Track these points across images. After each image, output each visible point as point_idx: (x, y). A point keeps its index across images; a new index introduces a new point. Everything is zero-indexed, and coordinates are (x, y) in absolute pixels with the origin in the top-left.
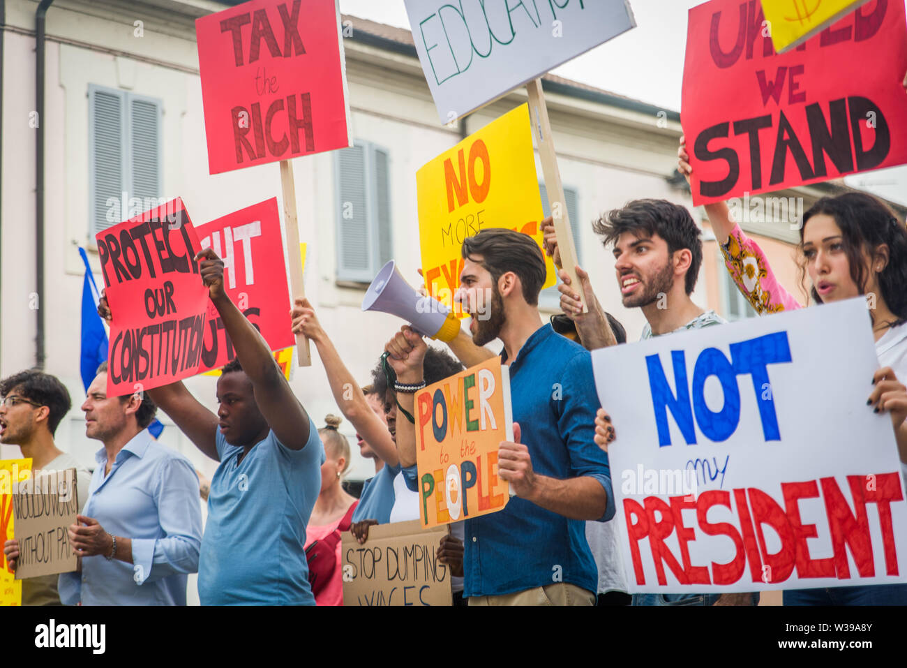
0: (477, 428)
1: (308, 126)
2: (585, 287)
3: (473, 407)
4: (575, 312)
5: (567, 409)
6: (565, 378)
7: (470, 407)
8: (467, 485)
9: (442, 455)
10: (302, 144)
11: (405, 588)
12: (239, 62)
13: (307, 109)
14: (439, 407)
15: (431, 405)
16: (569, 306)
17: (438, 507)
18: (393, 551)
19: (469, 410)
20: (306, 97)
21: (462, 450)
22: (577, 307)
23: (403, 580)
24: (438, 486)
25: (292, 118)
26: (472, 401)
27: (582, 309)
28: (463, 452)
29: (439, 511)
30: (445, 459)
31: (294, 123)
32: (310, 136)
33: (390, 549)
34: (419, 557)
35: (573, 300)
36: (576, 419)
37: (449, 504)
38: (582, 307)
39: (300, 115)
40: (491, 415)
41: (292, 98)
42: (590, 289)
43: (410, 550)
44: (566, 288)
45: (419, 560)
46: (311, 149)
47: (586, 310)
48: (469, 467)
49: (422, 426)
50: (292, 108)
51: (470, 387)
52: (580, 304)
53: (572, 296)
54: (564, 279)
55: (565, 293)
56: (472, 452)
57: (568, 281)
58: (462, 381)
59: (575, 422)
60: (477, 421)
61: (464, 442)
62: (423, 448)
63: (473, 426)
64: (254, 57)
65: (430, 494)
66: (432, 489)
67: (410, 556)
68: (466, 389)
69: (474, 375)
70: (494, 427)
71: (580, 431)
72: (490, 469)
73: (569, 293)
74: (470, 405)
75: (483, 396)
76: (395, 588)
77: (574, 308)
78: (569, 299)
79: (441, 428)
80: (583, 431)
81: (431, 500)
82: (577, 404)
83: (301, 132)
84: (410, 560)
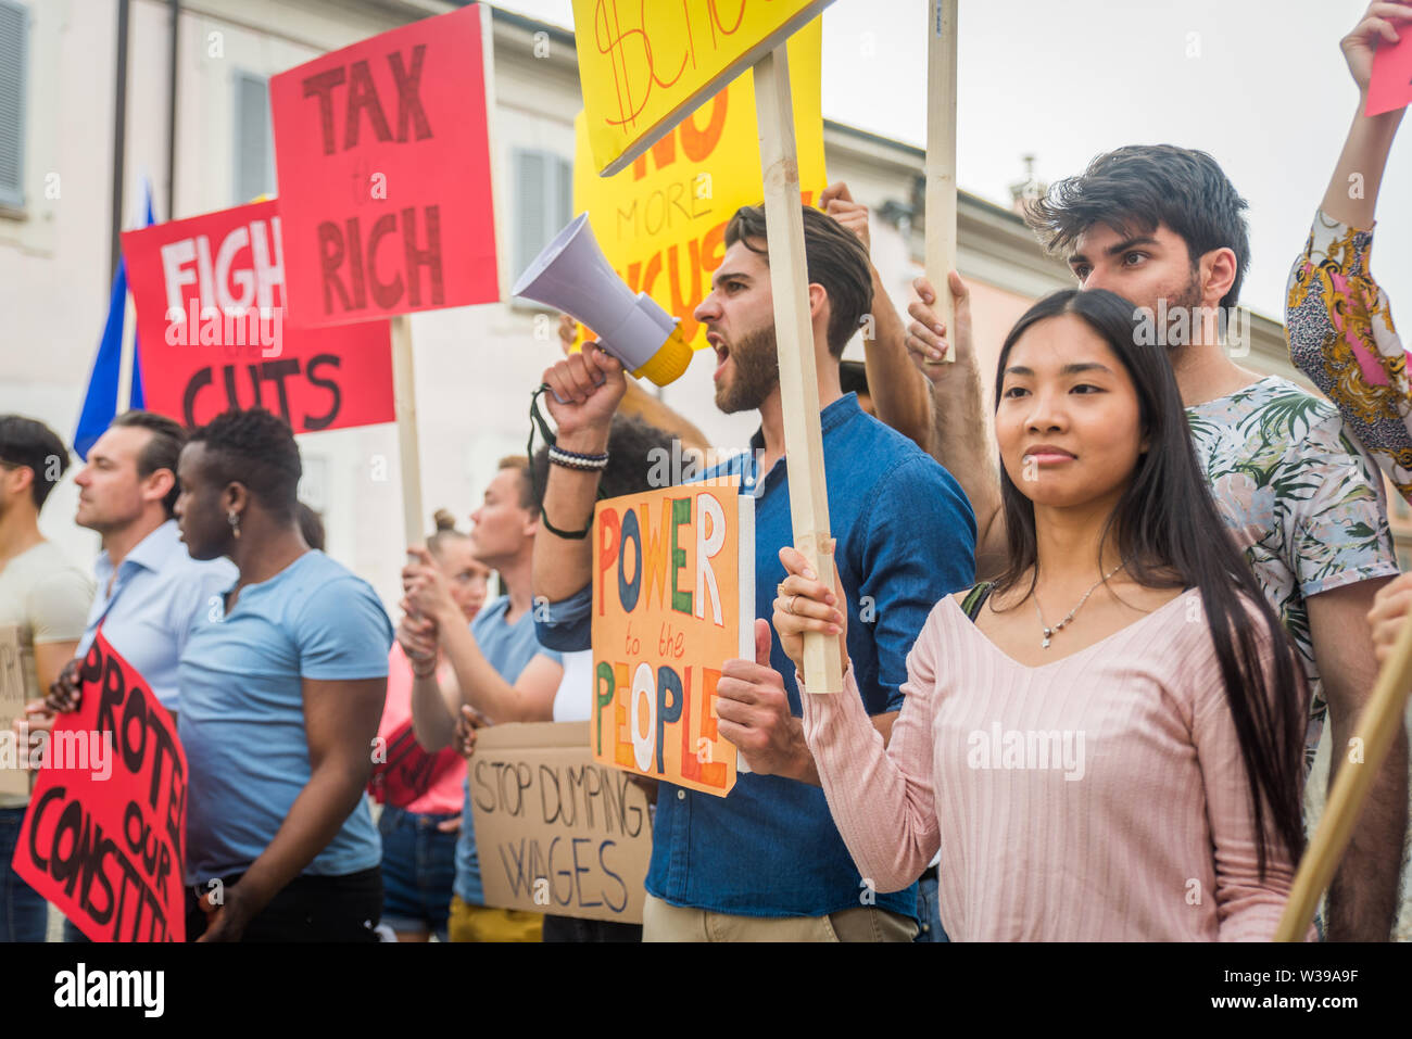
0: (689, 611)
1: (436, 262)
2: (960, 314)
3: (684, 565)
4: (930, 356)
5: (879, 566)
6: (882, 505)
7: (680, 562)
8: (666, 715)
9: (628, 638)
10: (426, 290)
11: (575, 841)
12: (329, 149)
13: (434, 232)
14: (630, 542)
15: (619, 534)
16: (920, 344)
17: (618, 735)
18: (551, 773)
19: (677, 567)
20: (433, 213)
21: (662, 641)
22: (935, 347)
23: (570, 825)
24: (621, 692)
25: (410, 246)
26: (684, 552)
27: (944, 353)
28: (664, 645)
29: (619, 743)
30: (634, 646)
31: (414, 256)
32: (437, 278)
33: (547, 769)
34: (594, 787)
35: (932, 333)
36: (895, 587)
37: (635, 736)
38: (946, 349)
39: (422, 243)
40: (714, 590)
41: (409, 213)
42: (967, 320)
43: (578, 773)
44: (924, 309)
45: (595, 794)
46: (439, 302)
47: (950, 357)
48: (671, 680)
49: (603, 570)
50: (410, 232)
51: (682, 523)
52: (942, 342)
53: (931, 325)
54: (923, 293)
55: (919, 318)
56: (678, 652)
57: (930, 298)
58: (669, 505)
59: (893, 592)
60: (690, 594)
61: (667, 627)
62: (602, 614)
63: (683, 603)
64: (351, 143)
65: (607, 703)
66: (610, 694)
67: (579, 783)
68: (676, 524)
69: (689, 499)
70: (718, 620)
71: (901, 610)
72: (706, 703)
73: (928, 318)
74: (679, 559)
75: (704, 548)
76: (557, 839)
77: (929, 349)
78: (924, 330)
79: (630, 586)
80: (907, 611)
81: (609, 712)
82: (900, 559)
83: (425, 271)
84: (580, 792)
